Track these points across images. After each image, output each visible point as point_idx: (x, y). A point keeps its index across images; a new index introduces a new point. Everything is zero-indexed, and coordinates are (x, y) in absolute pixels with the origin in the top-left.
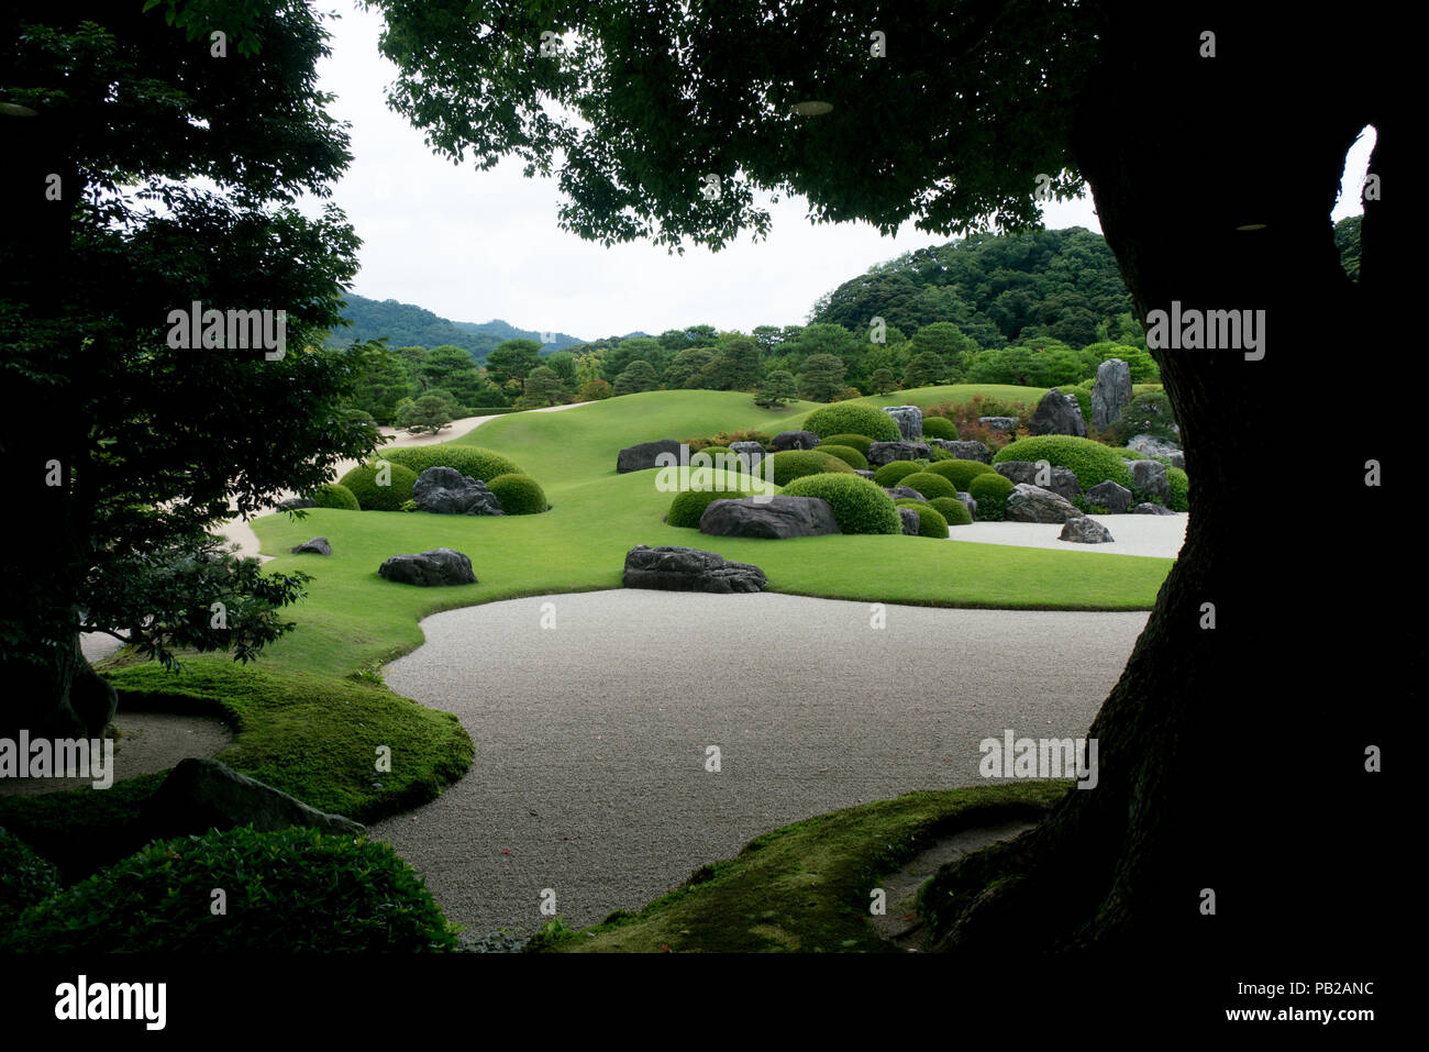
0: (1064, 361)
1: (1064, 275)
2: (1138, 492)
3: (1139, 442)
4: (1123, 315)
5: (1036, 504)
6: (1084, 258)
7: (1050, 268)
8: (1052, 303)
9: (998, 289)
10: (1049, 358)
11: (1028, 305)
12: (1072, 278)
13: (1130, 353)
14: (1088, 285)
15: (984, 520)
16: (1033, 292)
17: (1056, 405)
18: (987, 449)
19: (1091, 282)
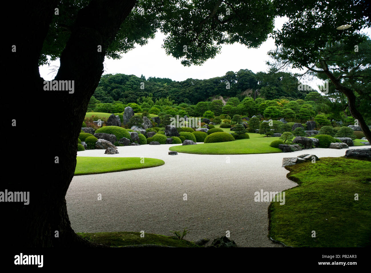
0: (119, 107)
1: (129, 86)
2: (132, 140)
3: (134, 127)
4: (143, 97)
5: (103, 144)
6: (134, 82)
7: (126, 84)
8: (126, 93)
9: (113, 88)
10: (116, 106)
11: (120, 93)
12: (131, 87)
13: (136, 106)
14: (135, 89)
15: (89, 149)
16: (122, 90)
17: (113, 118)
18: (94, 130)
19: (136, 88)
